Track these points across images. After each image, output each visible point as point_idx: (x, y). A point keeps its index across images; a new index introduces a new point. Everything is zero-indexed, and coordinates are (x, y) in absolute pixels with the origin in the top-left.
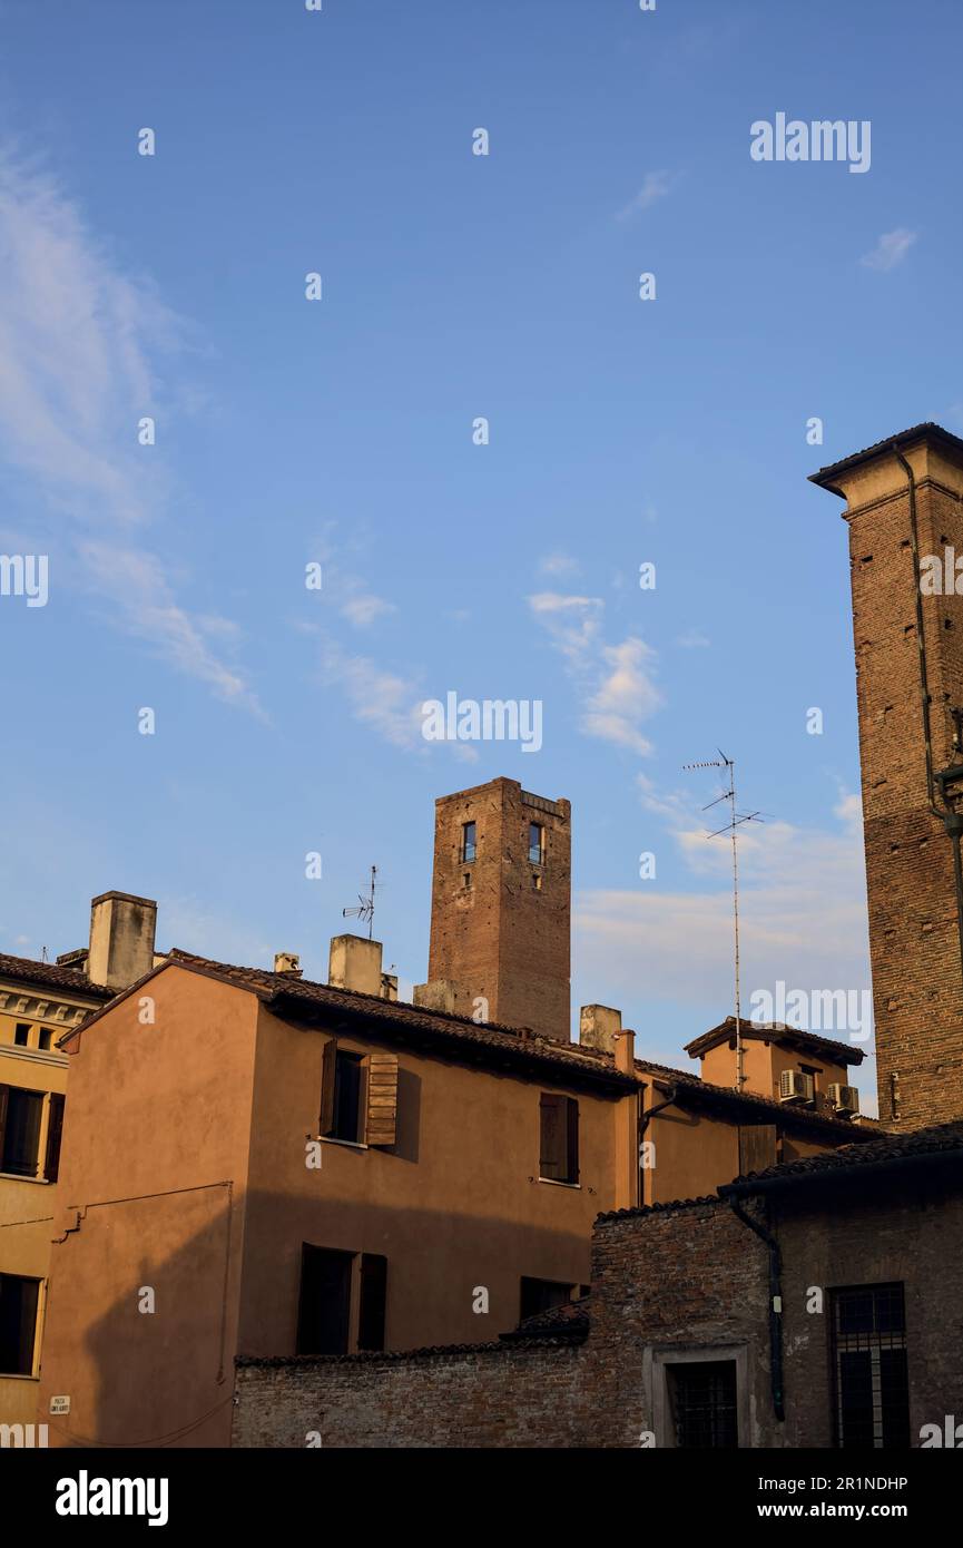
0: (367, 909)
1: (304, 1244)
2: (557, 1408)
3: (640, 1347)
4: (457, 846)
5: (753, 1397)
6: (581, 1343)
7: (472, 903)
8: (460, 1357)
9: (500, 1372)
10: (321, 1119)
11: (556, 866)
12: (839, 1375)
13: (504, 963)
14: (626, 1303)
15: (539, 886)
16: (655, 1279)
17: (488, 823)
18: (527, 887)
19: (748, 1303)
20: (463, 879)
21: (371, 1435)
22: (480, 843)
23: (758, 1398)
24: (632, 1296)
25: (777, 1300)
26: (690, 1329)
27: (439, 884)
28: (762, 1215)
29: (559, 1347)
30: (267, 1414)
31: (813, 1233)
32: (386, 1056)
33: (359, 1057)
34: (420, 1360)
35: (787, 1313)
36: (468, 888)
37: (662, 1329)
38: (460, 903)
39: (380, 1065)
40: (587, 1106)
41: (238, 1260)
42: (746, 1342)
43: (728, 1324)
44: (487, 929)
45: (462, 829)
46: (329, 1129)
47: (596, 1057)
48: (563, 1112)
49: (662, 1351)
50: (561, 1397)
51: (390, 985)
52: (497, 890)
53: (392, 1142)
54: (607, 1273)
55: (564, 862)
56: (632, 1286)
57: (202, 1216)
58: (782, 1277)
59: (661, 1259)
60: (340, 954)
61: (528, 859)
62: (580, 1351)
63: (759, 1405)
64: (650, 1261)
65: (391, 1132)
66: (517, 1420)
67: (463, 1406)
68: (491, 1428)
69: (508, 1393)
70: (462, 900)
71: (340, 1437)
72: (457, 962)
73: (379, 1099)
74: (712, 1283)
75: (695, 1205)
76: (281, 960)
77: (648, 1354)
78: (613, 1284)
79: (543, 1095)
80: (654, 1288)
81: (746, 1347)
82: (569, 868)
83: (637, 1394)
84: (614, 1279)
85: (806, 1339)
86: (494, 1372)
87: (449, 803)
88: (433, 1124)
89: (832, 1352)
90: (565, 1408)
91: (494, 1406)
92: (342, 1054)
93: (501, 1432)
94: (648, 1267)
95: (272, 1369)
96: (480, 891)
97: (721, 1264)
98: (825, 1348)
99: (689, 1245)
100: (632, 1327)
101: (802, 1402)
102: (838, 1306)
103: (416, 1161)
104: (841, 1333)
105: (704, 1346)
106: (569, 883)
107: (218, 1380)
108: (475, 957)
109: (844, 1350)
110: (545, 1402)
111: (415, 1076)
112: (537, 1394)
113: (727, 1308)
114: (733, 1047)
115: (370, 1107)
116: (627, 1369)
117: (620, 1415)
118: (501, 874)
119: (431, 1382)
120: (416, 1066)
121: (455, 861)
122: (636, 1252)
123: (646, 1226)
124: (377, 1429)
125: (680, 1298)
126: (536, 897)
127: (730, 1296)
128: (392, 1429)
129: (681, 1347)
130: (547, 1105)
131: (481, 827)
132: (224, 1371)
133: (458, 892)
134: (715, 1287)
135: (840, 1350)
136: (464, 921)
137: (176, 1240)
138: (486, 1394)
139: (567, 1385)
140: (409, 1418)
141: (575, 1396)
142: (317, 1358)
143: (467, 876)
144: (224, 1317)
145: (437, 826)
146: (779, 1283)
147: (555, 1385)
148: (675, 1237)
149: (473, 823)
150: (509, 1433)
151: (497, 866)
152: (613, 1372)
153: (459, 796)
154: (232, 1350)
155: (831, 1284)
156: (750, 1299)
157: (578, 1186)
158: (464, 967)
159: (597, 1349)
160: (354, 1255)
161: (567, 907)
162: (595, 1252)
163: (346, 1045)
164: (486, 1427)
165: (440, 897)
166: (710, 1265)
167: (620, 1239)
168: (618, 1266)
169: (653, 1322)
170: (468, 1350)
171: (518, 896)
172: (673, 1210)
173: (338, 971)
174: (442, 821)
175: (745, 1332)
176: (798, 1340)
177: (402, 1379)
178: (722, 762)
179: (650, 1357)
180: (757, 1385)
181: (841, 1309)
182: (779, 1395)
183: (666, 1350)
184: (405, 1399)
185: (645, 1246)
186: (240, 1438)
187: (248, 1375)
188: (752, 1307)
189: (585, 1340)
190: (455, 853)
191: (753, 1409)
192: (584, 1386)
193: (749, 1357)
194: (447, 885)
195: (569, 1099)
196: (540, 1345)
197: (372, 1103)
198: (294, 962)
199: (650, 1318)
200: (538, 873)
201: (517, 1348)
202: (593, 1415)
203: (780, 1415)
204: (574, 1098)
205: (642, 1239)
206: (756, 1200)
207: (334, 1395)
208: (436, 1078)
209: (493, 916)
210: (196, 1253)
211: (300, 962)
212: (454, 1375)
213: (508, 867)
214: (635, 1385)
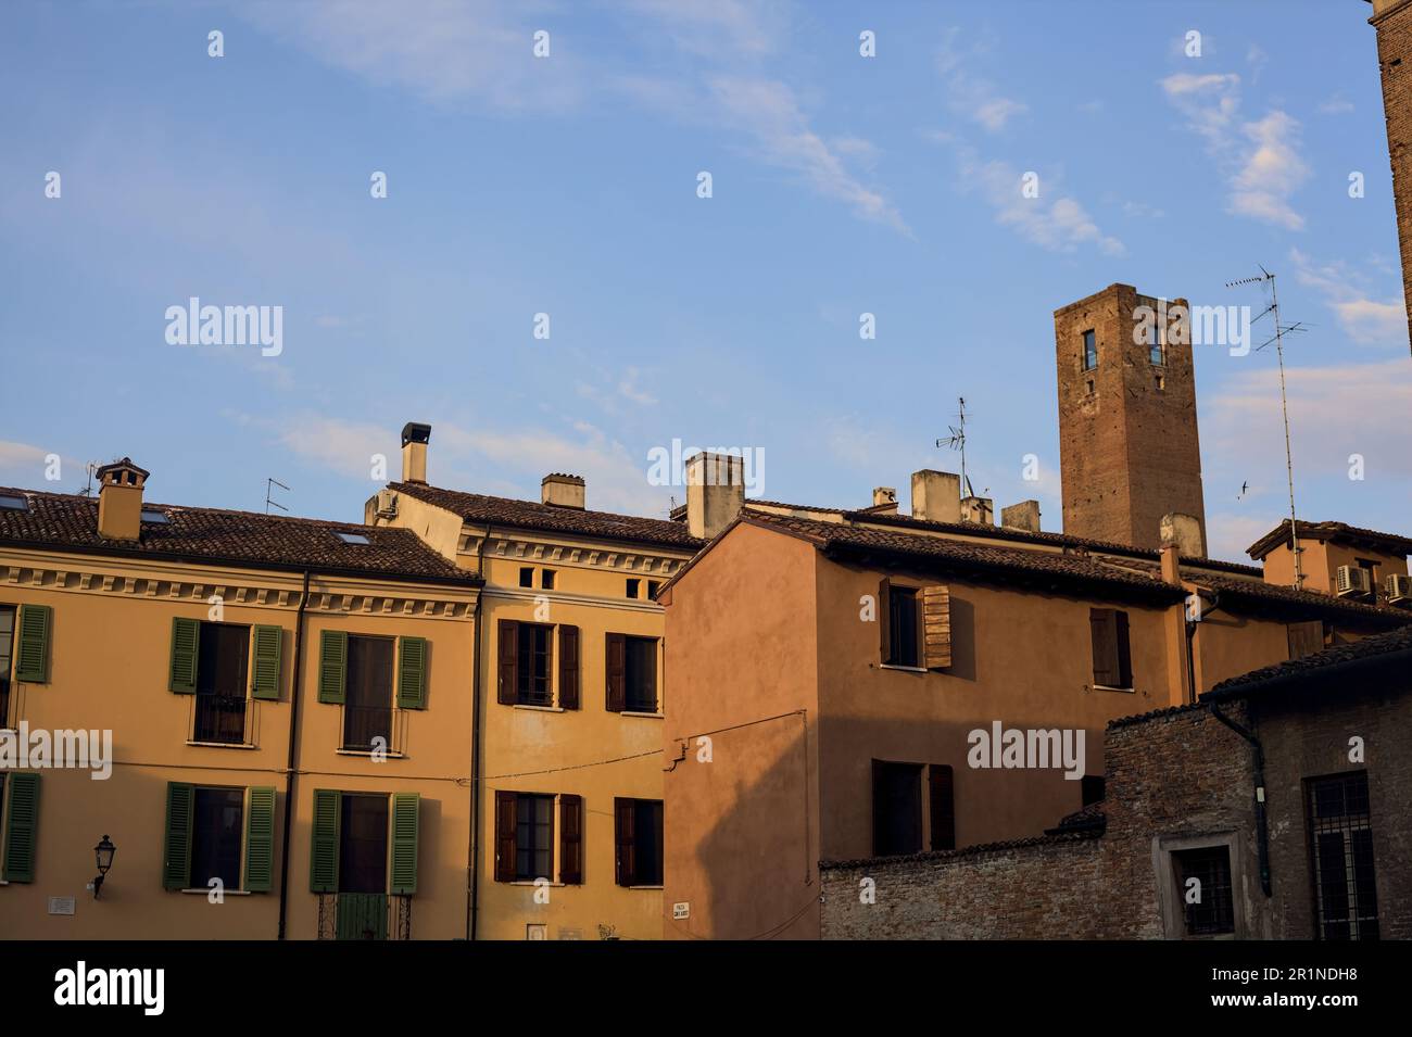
0: (958, 439)
1: (873, 760)
2: (1084, 893)
3: (1149, 837)
4: (1079, 355)
5: (1244, 877)
6: (1100, 836)
7: (1098, 409)
8: (1001, 852)
9: (1034, 864)
10: (881, 649)
11: (1179, 364)
12: (1318, 854)
13: (1133, 464)
14: (1135, 800)
15: (1162, 386)
16: (1158, 777)
17: (1107, 329)
18: (1151, 388)
19: (1237, 795)
20: (1087, 387)
21: (933, 924)
22: (1101, 350)
23: (1249, 877)
24: (1140, 793)
25: (1260, 791)
26: (1190, 819)
27: (1064, 393)
28: (1245, 716)
29: (1082, 840)
30: (848, 909)
31: (1289, 730)
32: (938, 588)
33: (913, 591)
34: (969, 857)
35: (1271, 802)
36: (1093, 395)
37: (1167, 821)
38: (1086, 410)
39: (934, 596)
40: (1137, 618)
41: (815, 778)
42: (1236, 829)
43: (1221, 814)
44: (1114, 433)
45: (1083, 337)
46: (889, 658)
47: (1146, 571)
48: (1112, 624)
49: (1167, 840)
50: (1086, 884)
51: (985, 508)
52: (1121, 394)
53: (949, 664)
54: (1118, 773)
55: (1186, 361)
56: (1139, 784)
57: (784, 741)
58: (1265, 771)
59: (1163, 759)
60: (921, 488)
61: (1150, 361)
62: (1100, 843)
63: (1250, 884)
64: (1153, 761)
65: (947, 655)
66: (1052, 905)
67: (1006, 895)
68: (1030, 913)
69: (1043, 882)
70: (1088, 407)
71: (908, 927)
72: (1088, 467)
73: (934, 627)
74: (1206, 778)
75: (1189, 710)
76: (879, 494)
77: (1155, 842)
78: (1124, 783)
79: (1092, 609)
80: (1158, 785)
81: (1236, 833)
82: (1192, 366)
83: (1147, 879)
84: (1125, 779)
85: (1287, 823)
86: (1031, 864)
87: (1067, 314)
88: (988, 645)
89: (1310, 835)
90: (1090, 893)
91: (1033, 894)
92: (895, 590)
93: (1038, 916)
94: (1152, 766)
95: (850, 871)
96: (1104, 396)
97: (1213, 761)
98: (1303, 832)
99: (1185, 745)
100: (1141, 820)
101: (1285, 880)
102: (1314, 793)
103: (974, 679)
104: (1318, 817)
105: (1202, 834)
106: (1193, 381)
107: (806, 882)
108: (1104, 461)
109: (1320, 832)
110: (1073, 889)
111: (968, 603)
112: (1067, 883)
113: (1219, 800)
114: (1290, 547)
115: (926, 634)
116: (1139, 857)
117: (1135, 897)
118: (1124, 378)
119: (980, 876)
120: (966, 594)
121: (1078, 369)
122: (1142, 754)
123: (1149, 730)
124: (938, 919)
125: (1180, 793)
126: (1161, 398)
127: (1221, 789)
128: (950, 917)
129: (1183, 835)
130: (1097, 619)
131: (1100, 335)
132: (811, 873)
133: (1083, 400)
134: (1209, 782)
135: (1317, 833)
136: (1090, 427)
137: (764, 763)
138: (1025, 884)
139: (1091, 873)
140: (963, 907)
141: (1098, 883)
142: (885, 859)
143: (1091, 383)
144: (807, 828)
145: (1057, 338)
146: (1262, 775)
147: (1081, 874)
148: (1173, 739)
149: (1092, 331)
150: (1046, 916)
151: (1118, 371)
152: (1128, 859)
153: (1077, 306)
154: (816, 857)
155: (1306, 775)
156: (1238, 791)
157: (1132, 690)
158: (1095, 472)
159: (1114, 840)
160: (921, 766)
161: (1193, 404)
162: (1108, 756)
163: (899, 580)
164: (1026, 913)
165: (1067, 406)
166: (1203, 762)
167: (1128, 743)
168: (1127, 767)
169: (1160, 815)
170: (1008, 846)
171: (1142, 398)
172: (1171, 715)
173: (920, 504)
174: (1061, 331)
175: (1233, 820)
176: (1280, 826)
177: (955, 874)
178: (1264, 277)
179: (1158, 845)
180: (1248, 865)
181: (1317, 796)
182: (1265, 874)
183: (1173, 839)
184: (959, 891)
185: (1149, 748)
186: (828, 931)
187: (831, 877)
188: (1241, 798)
189: (1104, 832)
190: (1077, 362)
191: (1245, 887)
192: (1105, 873)
193: (1239, 842)
194: (1072, 393)
195: (1118, 612)
196: (1066, 840)
197: (928, 631)
198: (891, 495)
199: (1157, 811)
200: (1161, 374)
201: (1048, 843)
202: (1114, 898)
203: (1268, 892)
204: (1122, 610)
205: (1146, 743)
206: (1239, 703)
207: (901, 890)
208: (987, 604)
209: (1119, 419)
210: (780, 774)
211: (897, 494)
212: (997, 869)
213: (1130, 371)
214: (1147, 870)
